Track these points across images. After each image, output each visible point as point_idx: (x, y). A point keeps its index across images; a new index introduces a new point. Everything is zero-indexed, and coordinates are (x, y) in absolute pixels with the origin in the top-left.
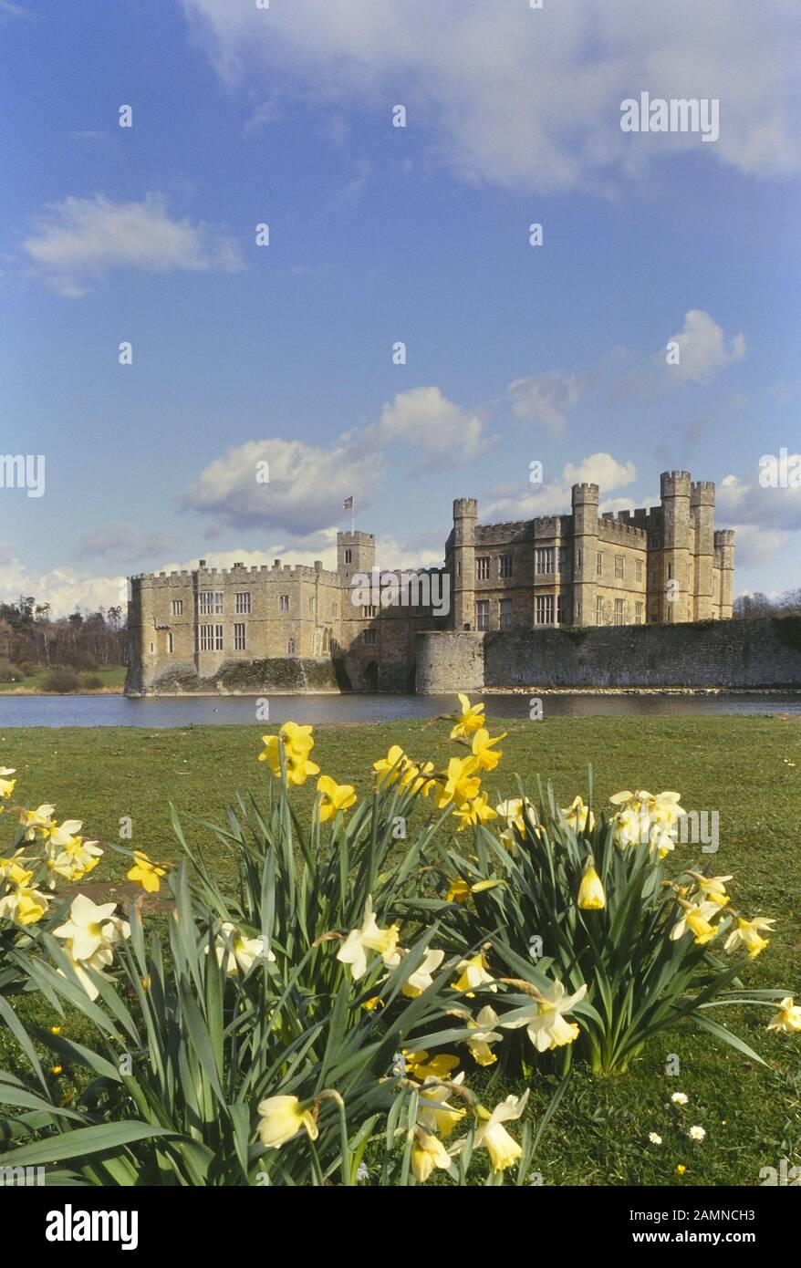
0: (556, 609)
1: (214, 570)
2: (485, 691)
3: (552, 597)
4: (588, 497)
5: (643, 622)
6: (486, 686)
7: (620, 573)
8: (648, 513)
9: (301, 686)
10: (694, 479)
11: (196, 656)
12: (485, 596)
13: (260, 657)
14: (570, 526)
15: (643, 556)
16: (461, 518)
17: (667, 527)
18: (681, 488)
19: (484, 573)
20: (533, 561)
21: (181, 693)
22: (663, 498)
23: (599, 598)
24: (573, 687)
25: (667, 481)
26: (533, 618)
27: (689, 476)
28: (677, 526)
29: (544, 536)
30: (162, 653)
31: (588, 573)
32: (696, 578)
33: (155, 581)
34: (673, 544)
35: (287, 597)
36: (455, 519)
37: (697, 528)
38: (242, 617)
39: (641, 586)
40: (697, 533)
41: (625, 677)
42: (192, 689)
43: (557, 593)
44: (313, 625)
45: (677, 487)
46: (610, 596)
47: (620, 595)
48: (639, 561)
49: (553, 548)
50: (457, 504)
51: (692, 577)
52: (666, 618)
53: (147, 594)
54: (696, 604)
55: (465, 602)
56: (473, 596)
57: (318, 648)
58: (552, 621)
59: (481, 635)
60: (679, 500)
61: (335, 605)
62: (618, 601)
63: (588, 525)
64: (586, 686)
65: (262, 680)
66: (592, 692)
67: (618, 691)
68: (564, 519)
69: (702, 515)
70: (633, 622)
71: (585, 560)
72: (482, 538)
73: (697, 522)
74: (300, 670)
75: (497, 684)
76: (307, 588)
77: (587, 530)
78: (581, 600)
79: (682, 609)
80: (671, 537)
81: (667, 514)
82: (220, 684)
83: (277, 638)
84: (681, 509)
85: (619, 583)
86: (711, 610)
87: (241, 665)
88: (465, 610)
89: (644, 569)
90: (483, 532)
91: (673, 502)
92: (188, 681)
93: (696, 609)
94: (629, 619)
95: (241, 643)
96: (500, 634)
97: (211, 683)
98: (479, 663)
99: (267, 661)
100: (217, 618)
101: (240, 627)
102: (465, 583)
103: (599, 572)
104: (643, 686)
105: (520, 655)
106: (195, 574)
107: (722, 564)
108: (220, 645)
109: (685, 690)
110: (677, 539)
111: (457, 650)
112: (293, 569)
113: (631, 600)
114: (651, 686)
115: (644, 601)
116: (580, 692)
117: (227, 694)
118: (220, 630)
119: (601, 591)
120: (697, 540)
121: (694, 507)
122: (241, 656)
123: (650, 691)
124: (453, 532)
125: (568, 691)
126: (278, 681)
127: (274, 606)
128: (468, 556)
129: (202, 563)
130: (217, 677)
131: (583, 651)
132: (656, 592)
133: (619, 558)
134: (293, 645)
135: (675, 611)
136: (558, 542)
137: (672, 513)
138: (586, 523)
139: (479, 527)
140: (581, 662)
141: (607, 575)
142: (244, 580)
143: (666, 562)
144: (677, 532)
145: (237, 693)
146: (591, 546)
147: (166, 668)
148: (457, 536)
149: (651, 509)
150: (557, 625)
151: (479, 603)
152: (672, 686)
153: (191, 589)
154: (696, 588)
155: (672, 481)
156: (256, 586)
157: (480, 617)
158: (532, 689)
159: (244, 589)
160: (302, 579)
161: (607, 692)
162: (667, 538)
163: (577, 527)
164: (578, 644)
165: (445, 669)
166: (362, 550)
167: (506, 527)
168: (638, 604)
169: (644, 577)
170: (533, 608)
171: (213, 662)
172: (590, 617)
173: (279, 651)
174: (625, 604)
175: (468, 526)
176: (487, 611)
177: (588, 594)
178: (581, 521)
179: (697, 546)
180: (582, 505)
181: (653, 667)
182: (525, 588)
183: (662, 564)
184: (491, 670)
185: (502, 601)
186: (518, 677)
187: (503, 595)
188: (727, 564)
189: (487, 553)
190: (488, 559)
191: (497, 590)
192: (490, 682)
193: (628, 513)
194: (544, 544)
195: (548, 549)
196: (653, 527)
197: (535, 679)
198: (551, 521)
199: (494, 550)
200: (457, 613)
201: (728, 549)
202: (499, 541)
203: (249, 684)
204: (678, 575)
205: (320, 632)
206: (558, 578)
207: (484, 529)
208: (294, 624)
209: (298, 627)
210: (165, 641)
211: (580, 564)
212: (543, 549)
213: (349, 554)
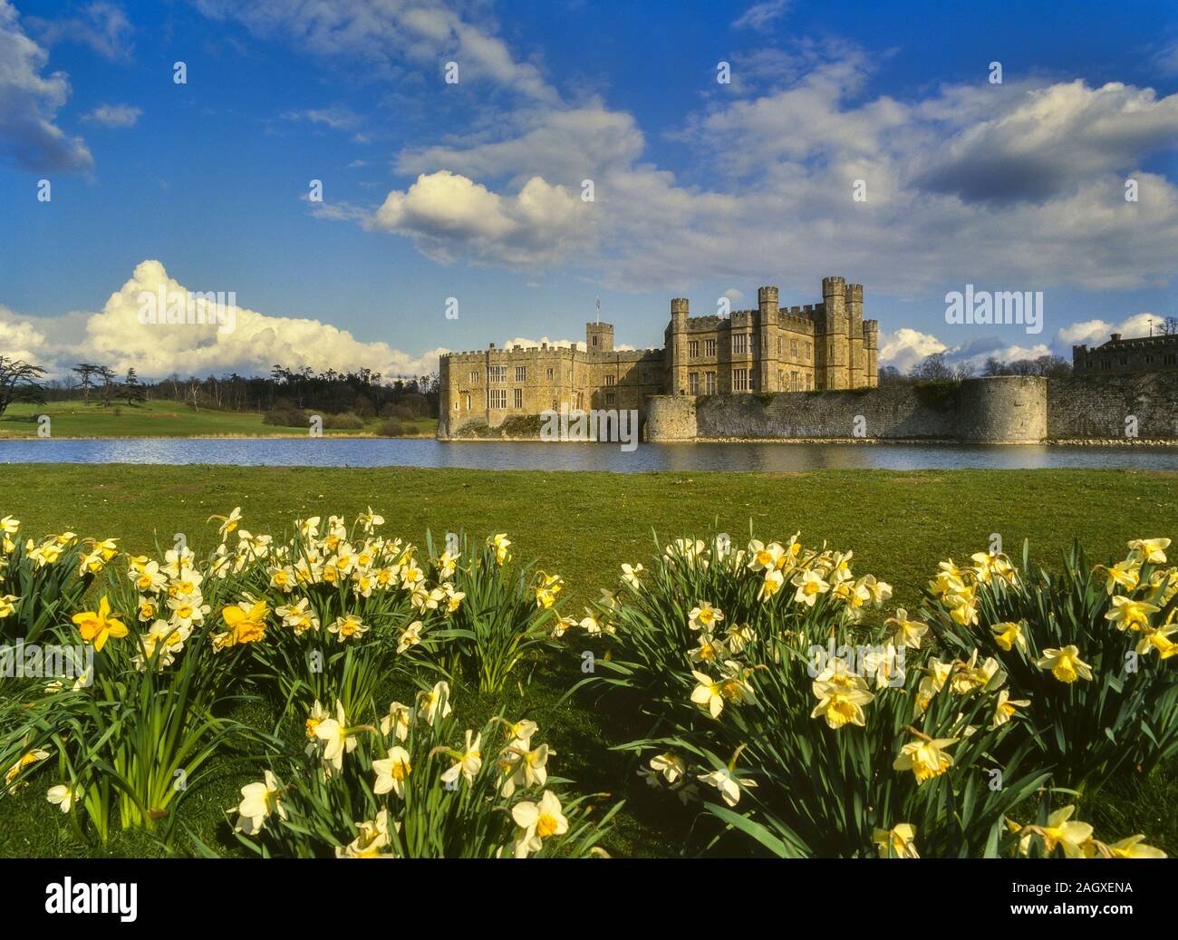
0: (748, 380)
1: (500, 350)
2: (697, 440)
3: (746, 370)
4: (771, 296)
5: (812, 388)
6: (698, 436)
7: (794, 352)
8: (814, 309)
10: (847, 283)
11: (488, 411)
12: (695, 370)
13: (532, 413)
14: (758, 317)
15: (811, 340)
16: (678, 313)
17: (828, 318)
18: (838, 289)
19: (695, 353)
20: (731, 344)
21: (476, 439)
22: (824, 297)
23: (780, 371)
24: (763, 438)
25: (827, 284)
26: (731, 385)
27: (843, 281)
28: (836, 317)
29: (738, 326)
30: (463, 409)
31: (772, 352)
32: (851, 356)
33: (459, 358)
34: (833, 330)
35: (552, 370)
36: (672, 313)
37: (851, 319)
38: (519, 385)
39: (810, 362)
40: (851, 322)
41: (802, 431)
42: (484, 436)
43: (750, 366)
44: (570, 390)
45: (835, 289)
46: (787, 369)
47: (795, 368)
48: (808, 344)
49: (745, 334)
50: (674, 302)
51: (847, 355)
52: (829, 387)
53: (453, 367)
54: (851, 375)
55: (680, 374)
56: (686, 370)
57: (574, 407)
58: (746, 388)
59: (694, 398)
60: (837, 298)
61: (585, 376)
62: (793, 373)
63: (771, 316)
64: (773, 437)
65: (534, 430)
66: (778, 441)
67: (798, 441)
68: (753, 313)
69: (854, 309)
70: (805, 389)
71: (769, 343)
72: (692, 327)
73: (850, 314)
75: (707, 435)
76: (566, 363)
77: (770, 321)
78: (767, 372)
79: (840, 379)
80: (832, 325)
81: (828, 309)
82: (504, 432)
83: (545, 400)
84: (838, 306)
85: (794, 360)
86: (862, 380)
87: (519, 419)
88: (680, 379)
89: (812, 348)
90: (694, 324)
91: (833, 300)
92: (482, 429)
93: (851, 379)
94: (801, 386)
95: (519, 403)
96: (708, 398)
97: (498, 432)
98: (693, 418)
99: (537, 416)
100: (502, 385)
101: (518, 392)
102: (681, 360)
103: (779, 352)
104: (817, 437)
105: (723, 413)
106: (487, 353)
107: (869, 345)
108: (504, 403)
110: (836, 327)
111: (676, 410)
112: (556, 349)
113: (803, 372)
114: (823, 437)
115: (812, 373)
116: (769, 441)
117: (509, 440)
118: (504, 393)
119: (781, 366)
120: (851, 328)
121: (848, 303)
122: (519, 412)
123: (822, 441)
124: (671, 322)
125: (759, 441)
127: (542, 378)
128: (683, 340)
129: (492, 345)
130: (502, 427)
131: (770, 410)
132: (822, 366)
133: (794, 341)
134: (556, 405)
135: (836, 381)
136: (749, 330)
137: (831, 308)
138: (769, 316)
139: (690, 319)
140: (769, 419)
141: (785, 354)
142: (521, 357)
143: (829, 344)
144: (836, 322)
145: (516, 439)
146: (773, 332)
147: (466, 420)
148: (674, 326)
149: (817, 305)
150: (750, 391)
151: (691, 374)
152: (839, 437)
153: (484, 364)
154: (851, 364)
155: (831, 285)
156: (530, 361)
157: (692, 385)
158: (732, 439)
159: (522, 363)
160: (562, 357)
161: (789, 442)
162: (828, 327)
163: (762, 320)
164: (767, 405)
165: (667, 423)
166: (604, 336)
167: (711, 319)
168: (809, 375)
169: (812, 355)
170: (731, 379)
171: (499, 417)
172: (773, 385)
173: (546, 409)
174: (798, 376)
175: (682, 317)
176: (697, 380)
177: (771, 367)
178: (766, 314)
179: (850, 332)
180: (766, 302)
181: (824, 422)
182: (725, 364)
183: (825, 345)
184: (702, 424)
185: (708, 373)
186: (721, 429)
187: (708, 369)
188: (872, 345)
189: (696, 338)
190: (697, 342)
191: (704, 365)
192: (701, 433)
193: (798, 308)
194: (739, 331)
195: (741, 335)
196: (818, 318)
197: (734, 431)
198: (744, 315)
199: (702, 336)
200: (675, 382)
201: (872, 334)
202: (705, 329)
203: (524, 432)
204: (838, 354)
205: (575, 395)
206: (750, 356)
207: (694, 321)
208: (556, 389)
209: (559, 392)
210: (466, 401)
211: (766, 346)
212: (738, 335)
213: (595, 339)
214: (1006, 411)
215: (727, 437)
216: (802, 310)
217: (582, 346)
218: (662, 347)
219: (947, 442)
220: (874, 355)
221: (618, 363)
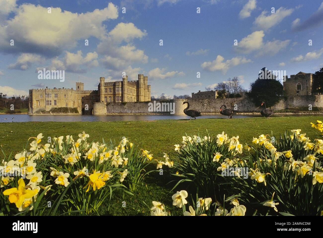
0: (120, 99)
1: (50, 89)
2: (107, 114)
5: (136, 101)
6: (107, 113)
7: (131, 92)
9: (69, 113)
10: (144, 76)
11: (45, 106)
13: (60, 107)
14: (122, 82)
15: (136, 89)
17: (139, 84)
18: (142, 77)
19: (106, 91)
20: (115, 89)
21: (42, 114)
22: (139, 79)
23: (128, 97)
25: (139, 76)
26: (116, 100)
27: (143, 75)
29: (117, 85)
30: (37, 105)
31: (126, 92)
32: (145, 94)
33: (36, 90)
35: (66, 95)
36: (100, 81)
37: (145, 84)
38: (55, 99)
39: (135, 94)
40: (145, 85)
41: (133, 112)
42: (44, 113)
43: (120, 95)
44: (71, 101)
45: (141, 77)
46: (130, 96)
47: (132, 96)
49: (119, 87)
50: (101, 78)
51: (144, 93)
52: (140, 101)
53: (34, 93)
54: (145, 98)
55: (102, 97)
56: (104, 96)
57: (72, 105)
58: (119, 101)
59: (106, 103)
61: (76, 97)
62: (131, 97)
63: (126, 82)
64: (126, 113)
65: (60, 112)
66: (128, 114)
67: (132, 114)
68: (121, 82)
71: (125, 90)
72: (105, 85)
73: (145, 83)
74: (68, 110)
76: (70, 93)
77: (126, 84)
78: (125, 97)
79: (142, 99)
80: (140, 86)
81: (139, 82)
82: (51, 112)
83: (64, 103)
84: (142, 81)
85: (131, 94)
86: (147, 99)
87: (56, 108)
88: (102, 98)
89: (136, 91)
91: (141, 80)
92: (43, 111)
93: (145, 99)
94: (133, 101)
95: (55, 104)
96: (110, 103)
97: (49, 112)
98: (106, 108)
99: (61, 108)
100: (50, 99)
101: (55, 101)
102: (102, 93)
103: (128, 92)
104: (137, 113)
105: (113, 107)
106: (45, 89)
107: (149, 91)
108: (51, 104)
109: (145, 114)
110: (141, 86)
111: (101, 106)
112: (67, 89)
113: (133, 97)
114: (139, 113)
115: (136, 97)
117: (52, 114)
118: (51, 101)
119: (128, 95)
120: (145, 87)
121: (144, 80)
122: (56, 107)
123: (138, 114)
124: (100, 83)
125: (123, 114)
126: (64, 112)
127: (63, 97)
128: (103, 88)
129: (47, 87)
130: (50, 111)
131: (125, 106)
132: (138, 96)
133: (131, 89)
134: (67, 104)
136: (120, 86)
139: (105, 83)
140: (125, 109)
142: (56, 91)
144: (141, 85)
145: (55, 114)
146: (126, 87)
147: (38, 109)
148: (101, 84)
149: (137, 81)
150: (121, 102)
151: (105, 97)
152: (142, 113)
153: (44, 92)
155: (140, 76)
156: (59, 92)
157: (105, 100)
158: (116, 114)
159: (56, 93)
160: (69, 91)
161: (130, 114)
162: (139, 86)
163: (124, 84)
165: (99, 110)
166: (81, 86)
167: (110, 83)
168: (135, 98)
169: (136, 93)
170: (116, 98)
171: (49, 108)
172: (126, 100)
173: (64, 106)
174: (132, 98)
175: (103, 82)
176: (107, 98)
177: (126, 96)
178: (124, 82)
179: (145, 88)
180: (125, 79)
181: (139, 109)
182: (114, 94)
183: (139, 91)
184: (108, 110)
185: (110, 97)
186: (113, 111)
187: (110, 96)
188: (150, 91)
189: (106, 87)
190: (107, 89)
191: (108, 95)
192: (108, 112)
193: (132, 81)
194: (118, 86)
195: (118, 87)
196: (137, 84)
197: (116, 112)
198: (119, 82)
199: (108, 87)
200: (101, 99)
201: (149, 88)
202: (109, 85)
203: (57, 112)
204: (142, 93)
205: (73, 102)
206: (120, 93)
207: (106, 83)
208: (67, 100)
209: (68, 101)
210: (38, 103)
211: (124, 90)
212: (117, 87)
213: (78, 87)
214: (179, 107)
215: (115, 113)
216: (133, 82)
217: (75, 89)
218: (97, 90)
219: (167, 114)
220: (150, 93)
221: (85, 93)
